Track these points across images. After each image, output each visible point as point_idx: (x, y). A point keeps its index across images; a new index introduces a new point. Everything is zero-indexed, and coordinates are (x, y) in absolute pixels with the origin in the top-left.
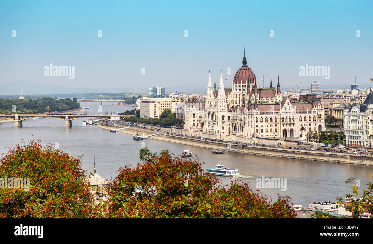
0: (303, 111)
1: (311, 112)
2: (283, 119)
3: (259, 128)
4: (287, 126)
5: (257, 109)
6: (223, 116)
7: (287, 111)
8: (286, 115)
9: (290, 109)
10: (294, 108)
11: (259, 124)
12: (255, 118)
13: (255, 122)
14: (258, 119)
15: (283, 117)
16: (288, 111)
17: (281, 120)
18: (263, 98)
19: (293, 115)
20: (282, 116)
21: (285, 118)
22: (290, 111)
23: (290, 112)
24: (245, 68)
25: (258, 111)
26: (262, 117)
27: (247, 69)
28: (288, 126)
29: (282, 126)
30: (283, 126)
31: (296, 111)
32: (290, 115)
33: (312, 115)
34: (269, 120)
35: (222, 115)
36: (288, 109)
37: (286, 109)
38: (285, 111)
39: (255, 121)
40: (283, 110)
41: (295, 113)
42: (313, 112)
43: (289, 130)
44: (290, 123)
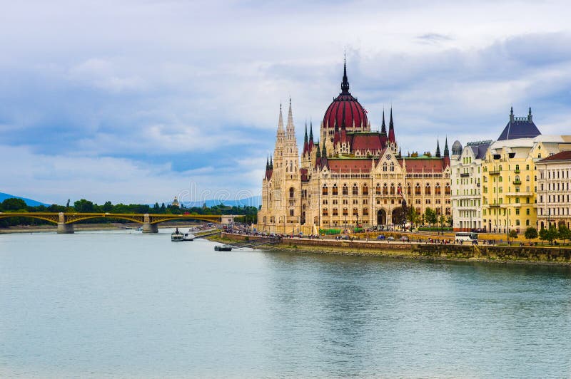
0: (423, 173)
1: (441, 176)
2: (378, 188)
3: (330, 207)
4: (385, 202)
5: (325, 168)
6: (292, 190)
7: (386, 173)
8: (385, 181)
9: (392, 169)
10: (402, 166)
11: (330, 197)
12: (321, 186)
13: (321, 194)
14: (327, 188)
15: (378, 185)
16: (388, 171)
17: (375, 190)
18: (358, 151)
19: (400, 181)
20: (375, 182)
21: (382, 186)
22: (392, 173)
23: (392, 175)
24: (345, 97)
25: (327, 172)
26: (335, 185)
27: (347, 100)
28: (389, 202)
29: (375, 202)
30: (378, 203)
31: (405, 173)
32: (392, 181)
33: (442, 182)
34: (350, 191)
35: (289, 187)
36: (389, 168)
37: (385, 169)
38: (382, 172)
39: (321, 191)
40: (379, 170)
41: (404, 177)
42: (443, 177)
43: (390, 211)
44: (392, 196)
